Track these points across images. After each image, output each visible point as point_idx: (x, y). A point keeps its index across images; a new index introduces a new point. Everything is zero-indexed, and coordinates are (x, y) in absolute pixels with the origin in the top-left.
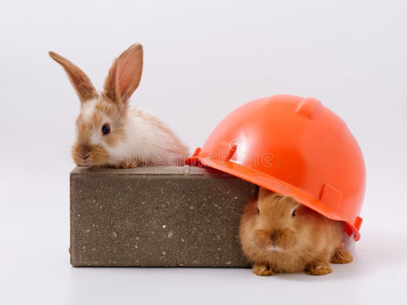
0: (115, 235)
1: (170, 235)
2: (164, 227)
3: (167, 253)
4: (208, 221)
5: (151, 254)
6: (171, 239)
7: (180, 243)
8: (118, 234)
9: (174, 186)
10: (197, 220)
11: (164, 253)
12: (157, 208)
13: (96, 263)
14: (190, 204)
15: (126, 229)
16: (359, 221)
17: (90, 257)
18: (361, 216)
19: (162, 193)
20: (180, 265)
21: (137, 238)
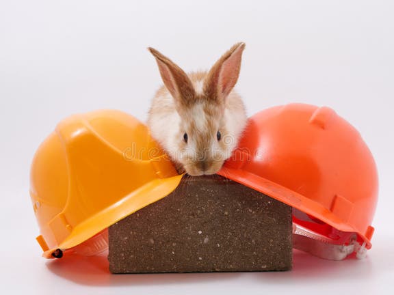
0: (152, 242)
1: (206, 240)
2: (200, 232)
3: (204, 259)
4: (243, 225)
5: (188, 259)
6: (207, 245)
7: (216, 248)
8: (154, 240)
9: (208, 192)
10: (232, 225)
11: (200, 258)
12: (193, 215)
13: (135, 270)
14: (224, 209)
15: (163, 236)
16: (371, 230)
17: (128, 264)
18: (372, 226)
19: (198, 199)
20: (217, 270)
21: (174, 244)
